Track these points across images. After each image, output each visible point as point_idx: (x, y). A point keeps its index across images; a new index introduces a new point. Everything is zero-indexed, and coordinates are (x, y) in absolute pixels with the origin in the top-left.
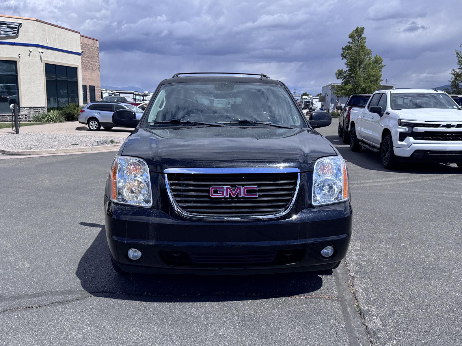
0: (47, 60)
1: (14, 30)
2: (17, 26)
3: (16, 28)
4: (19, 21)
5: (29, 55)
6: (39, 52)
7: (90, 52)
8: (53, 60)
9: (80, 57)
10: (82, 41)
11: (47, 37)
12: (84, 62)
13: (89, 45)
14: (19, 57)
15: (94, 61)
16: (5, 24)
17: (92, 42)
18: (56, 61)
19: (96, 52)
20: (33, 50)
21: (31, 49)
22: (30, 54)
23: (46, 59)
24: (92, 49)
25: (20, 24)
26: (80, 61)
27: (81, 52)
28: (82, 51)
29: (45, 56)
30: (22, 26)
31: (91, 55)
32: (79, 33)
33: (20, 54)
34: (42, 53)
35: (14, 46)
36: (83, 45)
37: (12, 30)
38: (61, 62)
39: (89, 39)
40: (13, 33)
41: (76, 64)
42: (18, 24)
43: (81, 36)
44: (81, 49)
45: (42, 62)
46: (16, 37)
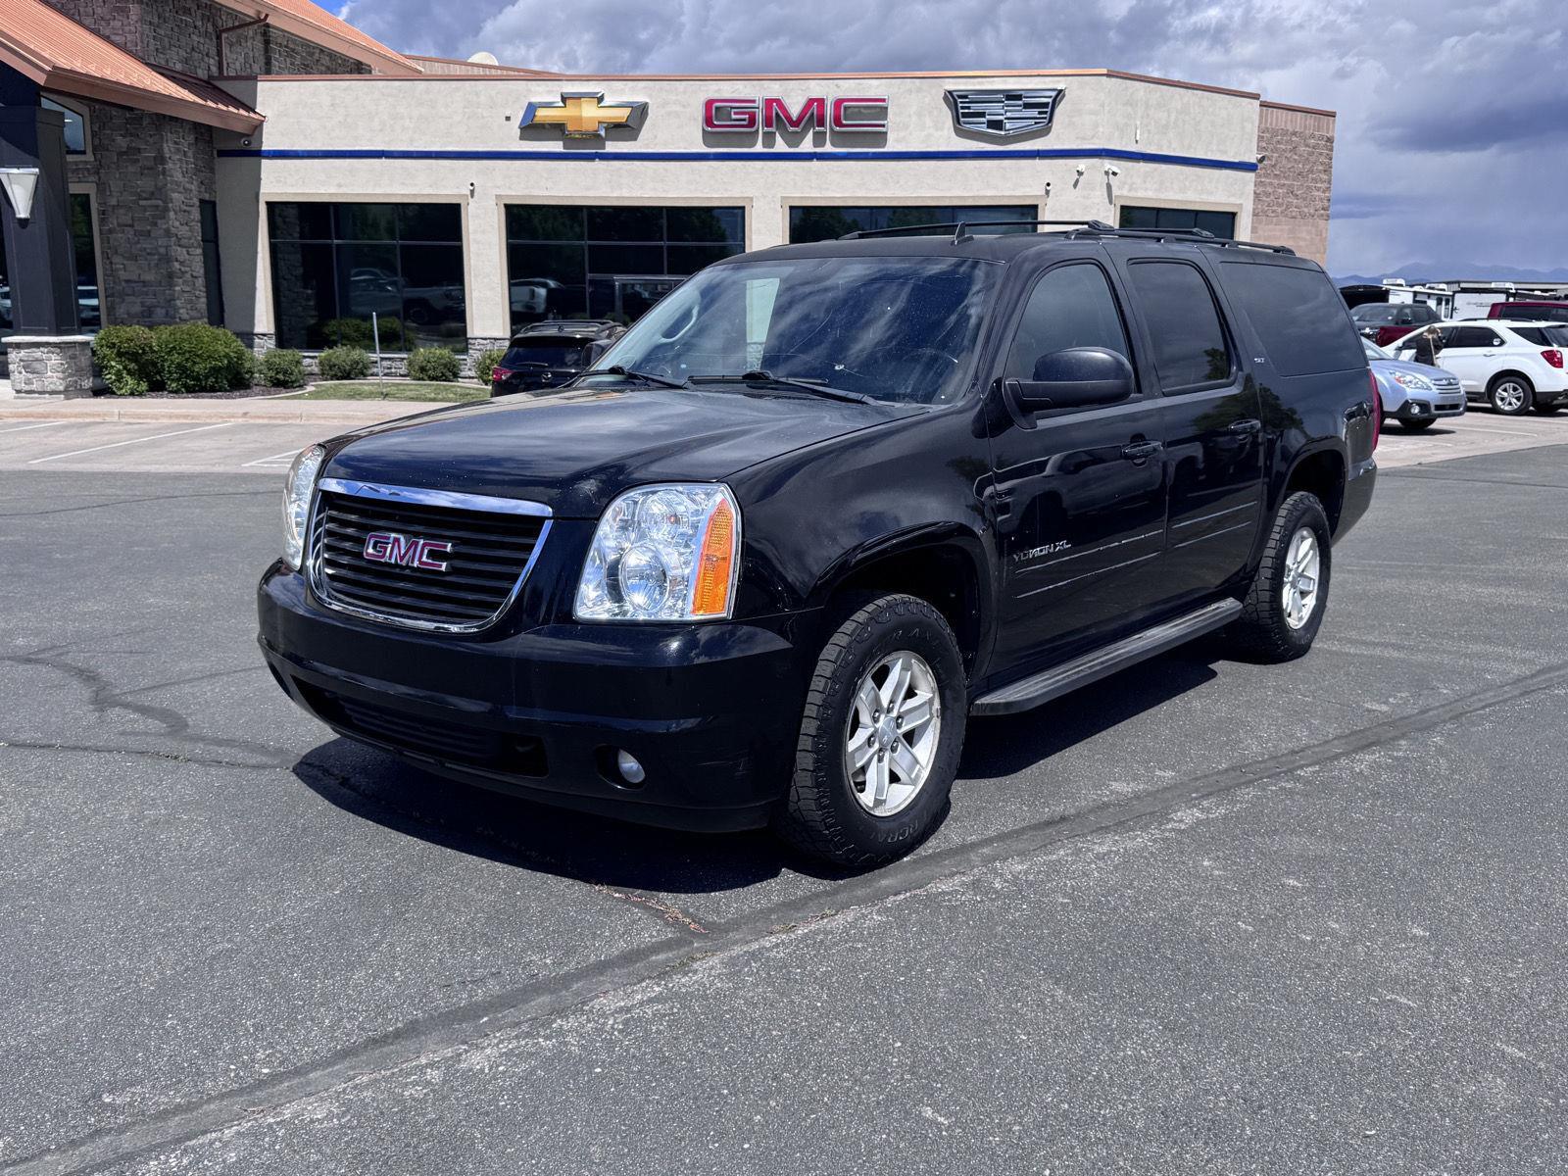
0: (1131, 194)
1: (1040, 113)
2: (1050, 100)
3: (1045, 105)
4: (1059, 82)
5: (1075, 185)
6: (1107, 173)
7: (1296, 157)
8: (1150, 194)
9: (1251, 175)
10: (1271, 124)
11: (1138, 123)
12: (1271, 190)
13: (1294, 134)
14: (1047, 192)
15: (1308, 187)
16: (1019, 97)
17: (1308, 123)
18: (1162, 196)
19: (1321, 154)
20: (1087, 168)
21: (1082, 164)
22: (1077, 182)
23: (1125, 192)
24: (1307, 146)
25: (1060, 91)
26: (1251, 188)
27: (1255, 161)
28: (1259, 156)
29: (1125, 183)
30: (1064, 96)
31: (1300, 166)
32: (1256, 97)
33: (1048, 185)
34: (1114, 174)
35: (1037, 161)
36: (1266, 137)
37: (1034, 113)
38: (1179, 197)
39: (1299, 113)
40: (1036, 123)
41: (1233, 200)
42: (1054, 94)
43: (1263, 105)
44: (1260, 149)
45: (1111, 202)
46: (1045, 131)
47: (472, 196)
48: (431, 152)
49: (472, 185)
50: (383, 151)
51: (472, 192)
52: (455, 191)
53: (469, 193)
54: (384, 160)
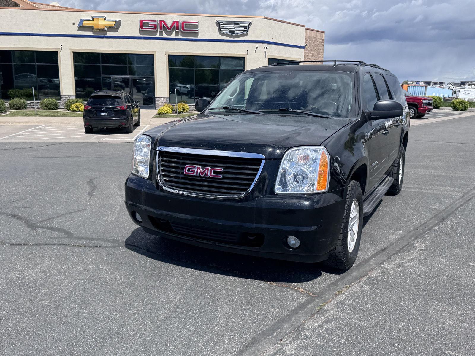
0: (272, 55)
1: (245, 29)
2: (248, 25)
3: (246, 26)
4: (250, 19)
5: (255, 51)
6: (264, 48)
7: (314, 45)
8: (276, 55)
9: (303, 50)
10: (308, 35)
11: (273, 33)
12: (308, 54)
13: (314, 38)
14: (247, 53)
15: (318, 54)
16: (238, 24)
17: (317, 35)
18: (279, 55)
19: (321, 44)
20: (259, 46)
21: (257, 45)
22: (256, 50)
23: (269, 54)
24: (317, 41)
25: (251, 22)
26: (303, 54)
27: (304, 46)
28: (305, 44)
29: (269, 51)
30: (252, 24)
31: (316, 47)
32: (304, 26)
33: (248, 51)
34: (267, 48)
35: (244, 44)
36: (307, 38)
37: (243, 28)
38: (284, 56)
39: (315, 32)
40: (243, 32)
41: (298, 57)
42: (249, 23)
43: (306, 29)
44: (306, 42)
45: (266, 57)
46: (246, 34)
47: (62, 49)
48: (47, 34)
49: (61, 45)
50: (30, 33)
51: (62, 48)
52: (56, 47)
53: (60, 48)
54: (30, 36)
